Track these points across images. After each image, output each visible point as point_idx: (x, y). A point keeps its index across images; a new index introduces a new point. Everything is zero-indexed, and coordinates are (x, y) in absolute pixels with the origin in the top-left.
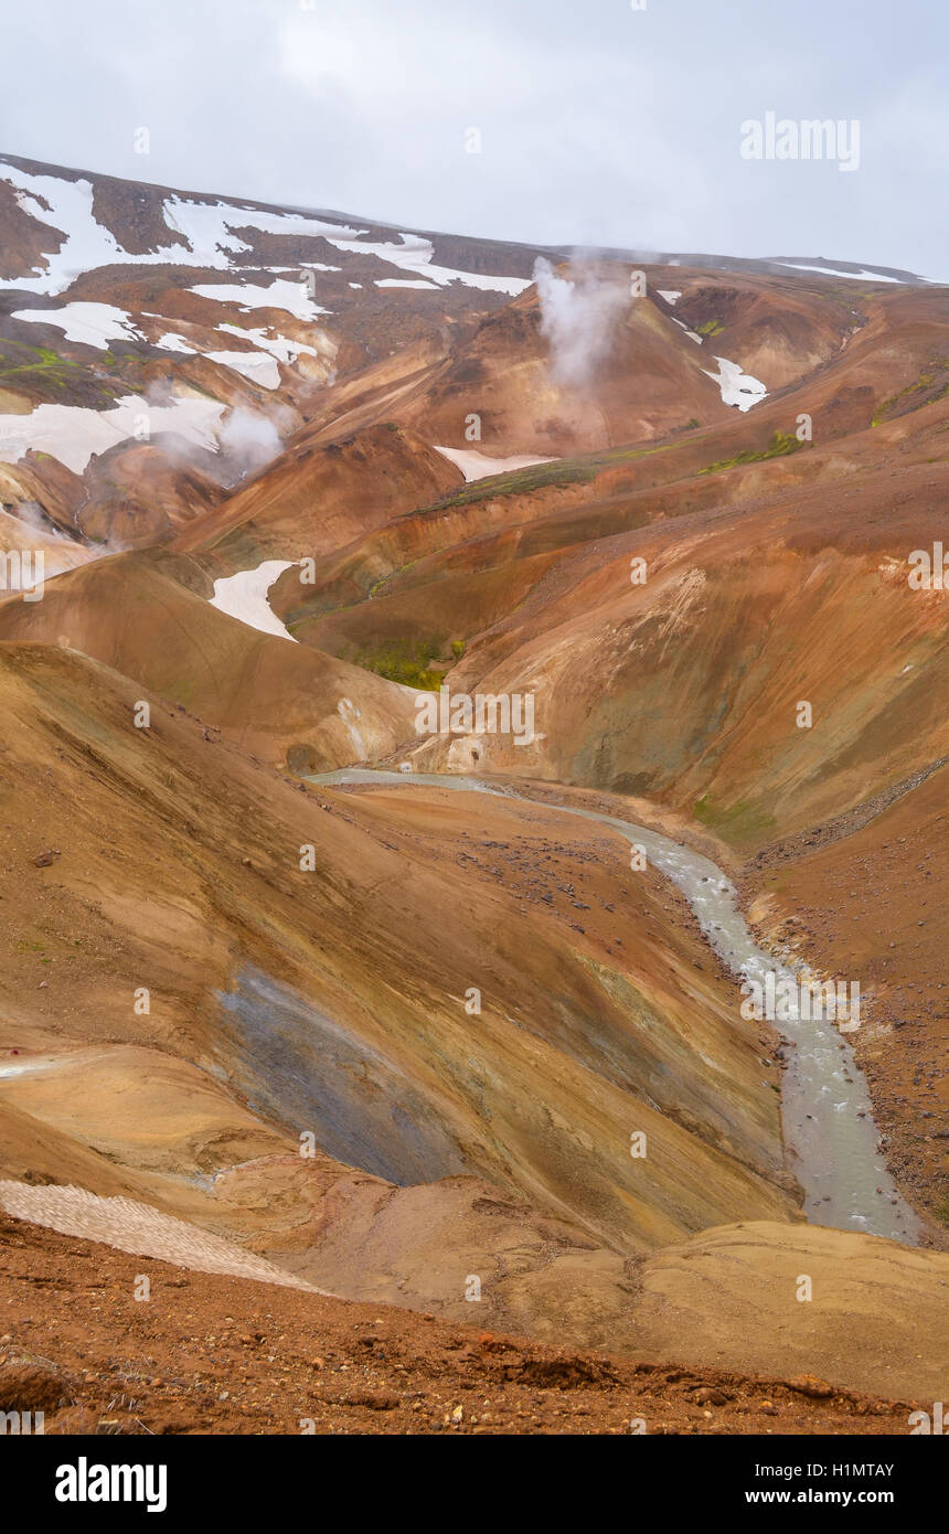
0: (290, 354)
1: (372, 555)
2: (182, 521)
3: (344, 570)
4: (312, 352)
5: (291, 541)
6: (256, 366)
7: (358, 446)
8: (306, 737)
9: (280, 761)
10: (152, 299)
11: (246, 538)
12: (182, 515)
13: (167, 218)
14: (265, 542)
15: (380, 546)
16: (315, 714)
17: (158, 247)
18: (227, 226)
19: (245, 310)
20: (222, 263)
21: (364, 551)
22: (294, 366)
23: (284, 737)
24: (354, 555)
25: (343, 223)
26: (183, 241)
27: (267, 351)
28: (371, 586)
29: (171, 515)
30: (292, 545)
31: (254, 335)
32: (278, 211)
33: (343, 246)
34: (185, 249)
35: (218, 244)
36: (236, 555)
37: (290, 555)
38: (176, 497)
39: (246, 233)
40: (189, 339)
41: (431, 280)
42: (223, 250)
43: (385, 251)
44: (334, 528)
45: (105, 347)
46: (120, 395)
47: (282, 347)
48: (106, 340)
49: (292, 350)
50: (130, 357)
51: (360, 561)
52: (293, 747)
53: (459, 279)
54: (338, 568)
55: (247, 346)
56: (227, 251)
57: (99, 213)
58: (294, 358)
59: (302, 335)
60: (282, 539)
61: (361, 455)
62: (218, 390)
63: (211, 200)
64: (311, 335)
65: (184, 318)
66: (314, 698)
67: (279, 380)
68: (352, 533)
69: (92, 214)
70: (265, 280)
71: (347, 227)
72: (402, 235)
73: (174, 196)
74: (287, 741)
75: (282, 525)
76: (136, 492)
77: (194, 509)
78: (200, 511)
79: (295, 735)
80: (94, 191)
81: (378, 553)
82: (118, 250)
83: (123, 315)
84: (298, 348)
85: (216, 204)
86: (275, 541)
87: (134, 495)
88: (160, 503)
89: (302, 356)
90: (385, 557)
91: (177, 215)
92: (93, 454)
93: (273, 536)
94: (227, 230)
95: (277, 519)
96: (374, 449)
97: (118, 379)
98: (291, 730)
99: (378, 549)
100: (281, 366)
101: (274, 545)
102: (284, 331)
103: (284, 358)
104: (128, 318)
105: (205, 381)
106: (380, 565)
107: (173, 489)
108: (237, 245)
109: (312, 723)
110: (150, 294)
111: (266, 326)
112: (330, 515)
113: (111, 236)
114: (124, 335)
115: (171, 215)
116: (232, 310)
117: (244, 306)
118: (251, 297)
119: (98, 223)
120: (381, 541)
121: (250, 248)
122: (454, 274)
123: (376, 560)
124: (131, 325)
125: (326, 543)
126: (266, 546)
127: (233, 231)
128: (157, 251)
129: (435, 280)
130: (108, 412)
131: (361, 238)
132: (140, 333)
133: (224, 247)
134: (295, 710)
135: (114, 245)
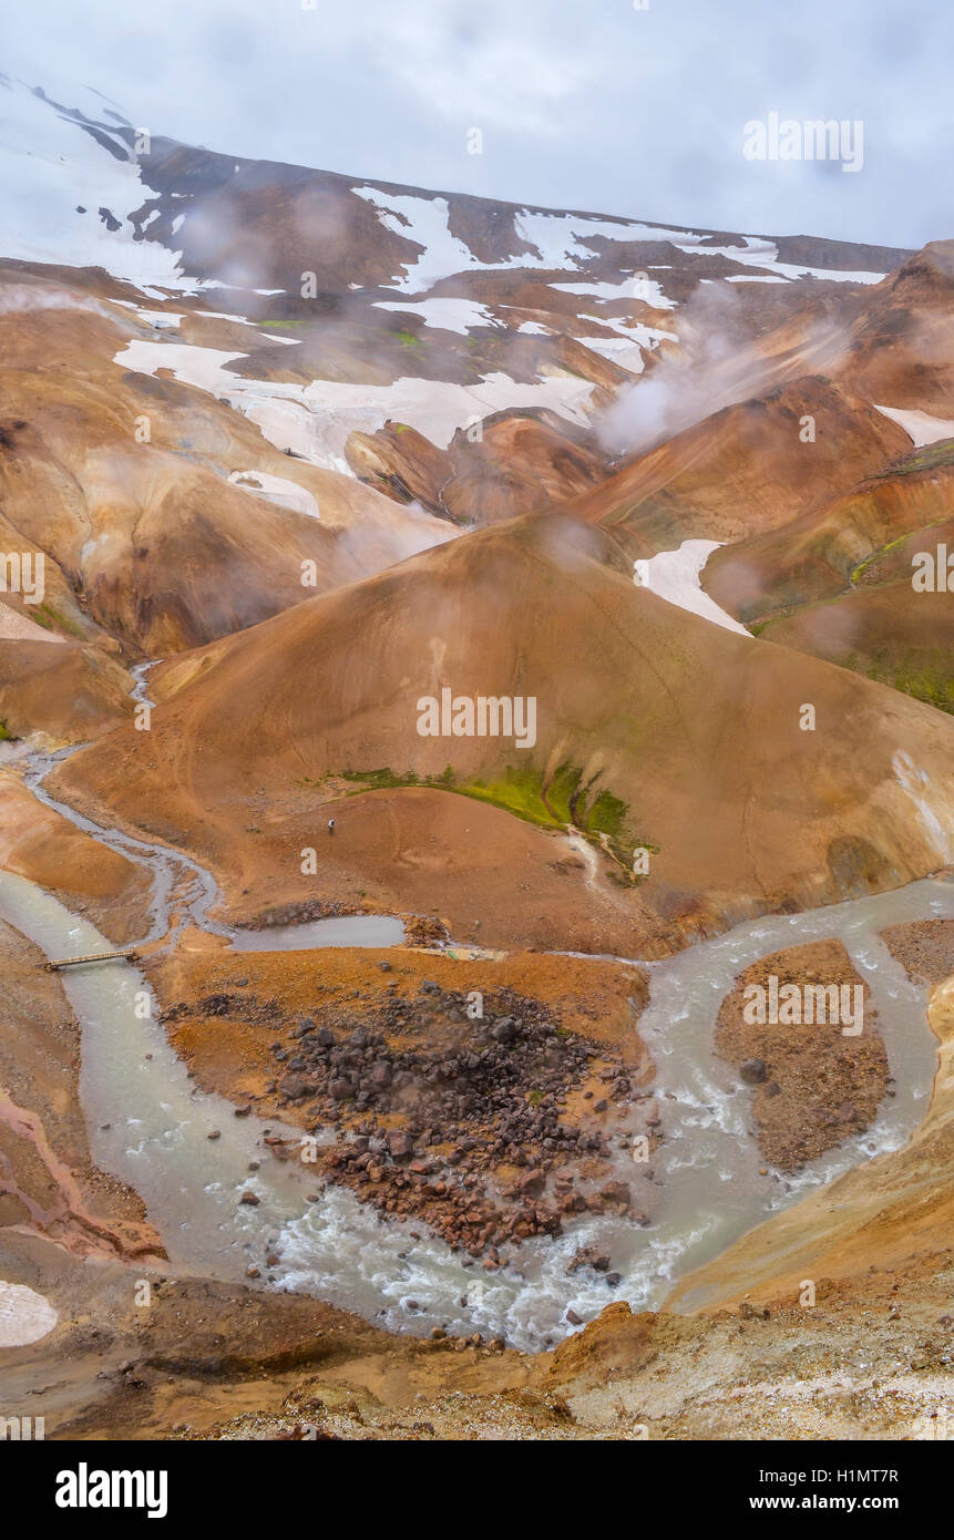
0: (652, 340)
1: (845, 528)
2: (563, 498)
3: (811, 548)
4: (673, 338)
5: (716, 514)
6: (619, 351)
7: (785, 401)
8: (853, 822)
9: (819, 870)
10: (509, 294)
11: (661, 510)
12: (563, 491)
13: (518, 230)
14: (684, 516)
15: (852, 516)
16: (859, 778)
17: (511, 257)
18: (575, 236)
19: (602, 302)
20: (571, 266)
21: (829, 523)
22: (657, 352)
23: (816, 823)
24: (816, 530)
25: (687, 230)
26: (534, 250)
27: (628, 338)
28: (849, 570)
29: (551, 492)
30: (718, 519)
31: (614, 323)
32: (624, 222)
33: (688, 250)
34: (535, 258)
35: (566, 252)
36: (652, 530)
37: (715, 532)
38: (554, 472)
39: (593, 242)
40: (549, 325)
41: (781, 276)
42: (571, 257)
43: (731, 253)
44: (767, 499)
45: (466, 332)
46: (485, 373)
47: (642, 334)
48: (467, 327)
49: (653, 337)
50: (493, 340)
51: (830, 537)
52: (835, 842)
53: (809, 274)
54: (801, 545)
55: (608, 333)
56: (575, 259)
57: (455, 228)
58: (656, 344)
59: (663, 322)
60: (704, 512)
61: (789, 411)
62: (586, 370)
63: (560, 214)
64: (671, 322)
65: (542, 308)
66: (854, 750)
67: (643, 365)
68: (790, 507)
69: (448, 228)
70: (618, 279)
71: (690, 234)
72: (744, 238)
73: (524, 210)
74: (824, 830)
75: (703, 495)
76: (510, 466)
77: (575, 486)
78: (581, 489)
79: (835, 818)
80: (449, 208)
81: (851, 526)
82: (473, 260)
83: (481, 307)
84: (659, 335)
85: (564, 216)
86: (696, 515)
87: (507, 469)
88: (538, 478)
89: (665, 343)
90: (862, 532)
91: (526, 227)
92: (458, 429)
93: (693, 509)
94: (574, 240)
95: (694, 488)
96: (804, 405)
97: (481, 359)
98: (827, 808)
99: (850, 520)
100: (643, 352)
101: (695, 520)
102: (643, 320)
103: (646, 344)
104: (486, 309)
105: (571, 361)
106: (855, 542)
107: (550, 464)
108: (584, 253)
109: (857, 796)
110: (507, 290)
111: (624, 316)
112: (760, 483)
113: (466, 248)
114: (483, 323)
115: (521, 227)
116: (588, 302)
117: (600, 299)
118: (605, 291)
119: (453, 236)
120: (853, 510)
121: (598, 255)
122: (804, 270)
123: (849, 536)
124: (489, 315)
125: (760, 517)
126: (685, 521)
127: (580, 240)
128: (509, 260)
129: (786, 275)
130: (473, 387)
131: (703, 243)
132: (500, 322)
133: (572, 254)
134: (824, 771)
135: (469, 255)
